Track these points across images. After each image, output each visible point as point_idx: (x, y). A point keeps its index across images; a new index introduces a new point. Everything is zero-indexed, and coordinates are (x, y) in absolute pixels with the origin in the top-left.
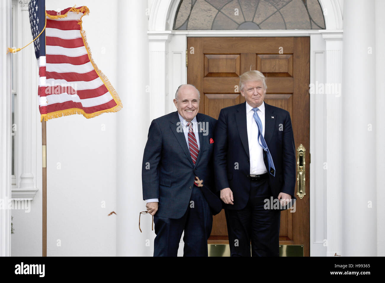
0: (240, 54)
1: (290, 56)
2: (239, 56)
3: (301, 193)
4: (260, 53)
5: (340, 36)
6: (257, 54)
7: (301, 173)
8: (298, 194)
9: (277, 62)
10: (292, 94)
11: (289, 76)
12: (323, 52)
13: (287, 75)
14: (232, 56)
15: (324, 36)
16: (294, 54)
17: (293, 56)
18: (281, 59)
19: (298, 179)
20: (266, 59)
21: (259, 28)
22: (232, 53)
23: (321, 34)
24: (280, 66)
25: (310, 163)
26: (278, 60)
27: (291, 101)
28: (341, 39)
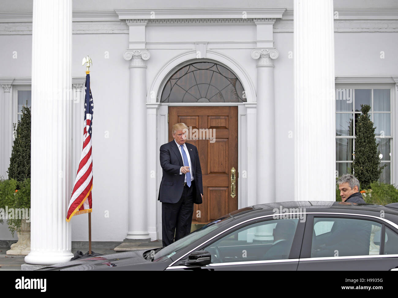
0: (198, 116)
1: (227, 117)
2: (198, 117)
3: (233, 195)
4: (210, 115)
5: (255, 106)
6: (208, 116)
7: (233, 183)
8: (232, 195)
9: (220, 120)
10: (228, 138)
11: (227, 128)
12: (245, 115)
13: (225, 128)
14: (194, 117)
15: (246, 106)
16: (229, 116)
17: (228, 117)
18: (222, 119)
19: (231, 187)
20: (213, 119)
21: (209, 101)
22: (194, 115)
23: (244, 104)
24: (222, 122)
25: (238, 177)
26: (220, 119)
27: (227, 142)
28: (255, 108)
